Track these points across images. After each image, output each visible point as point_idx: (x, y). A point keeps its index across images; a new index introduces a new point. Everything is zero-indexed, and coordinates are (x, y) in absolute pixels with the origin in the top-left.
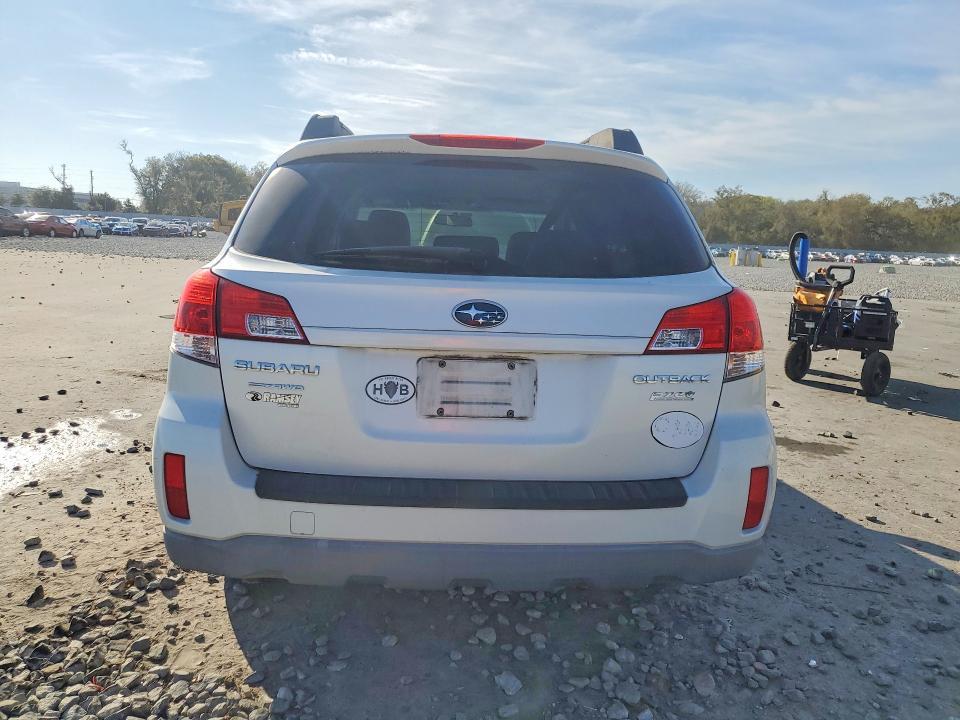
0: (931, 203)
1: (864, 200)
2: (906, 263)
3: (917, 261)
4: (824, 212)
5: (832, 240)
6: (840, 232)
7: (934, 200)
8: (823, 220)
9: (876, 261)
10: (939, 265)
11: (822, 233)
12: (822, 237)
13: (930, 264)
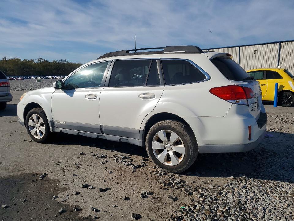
0: (38, 61)
1: (18, 60)
2: (36, 79)
3: (39, 78)
4: (6, 64)
5: (11, 73)
6: (13, 71)
7: (39, 60)
8: (6, 66)
9: (27, 79)
10: (45, 79)
11: (7, 71)
12: (8, 72)
13: (43, 79)
